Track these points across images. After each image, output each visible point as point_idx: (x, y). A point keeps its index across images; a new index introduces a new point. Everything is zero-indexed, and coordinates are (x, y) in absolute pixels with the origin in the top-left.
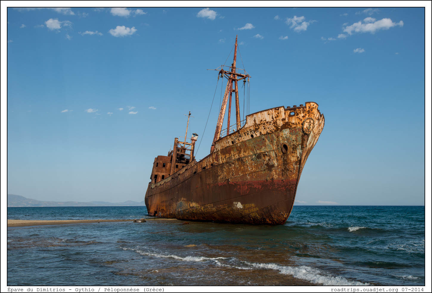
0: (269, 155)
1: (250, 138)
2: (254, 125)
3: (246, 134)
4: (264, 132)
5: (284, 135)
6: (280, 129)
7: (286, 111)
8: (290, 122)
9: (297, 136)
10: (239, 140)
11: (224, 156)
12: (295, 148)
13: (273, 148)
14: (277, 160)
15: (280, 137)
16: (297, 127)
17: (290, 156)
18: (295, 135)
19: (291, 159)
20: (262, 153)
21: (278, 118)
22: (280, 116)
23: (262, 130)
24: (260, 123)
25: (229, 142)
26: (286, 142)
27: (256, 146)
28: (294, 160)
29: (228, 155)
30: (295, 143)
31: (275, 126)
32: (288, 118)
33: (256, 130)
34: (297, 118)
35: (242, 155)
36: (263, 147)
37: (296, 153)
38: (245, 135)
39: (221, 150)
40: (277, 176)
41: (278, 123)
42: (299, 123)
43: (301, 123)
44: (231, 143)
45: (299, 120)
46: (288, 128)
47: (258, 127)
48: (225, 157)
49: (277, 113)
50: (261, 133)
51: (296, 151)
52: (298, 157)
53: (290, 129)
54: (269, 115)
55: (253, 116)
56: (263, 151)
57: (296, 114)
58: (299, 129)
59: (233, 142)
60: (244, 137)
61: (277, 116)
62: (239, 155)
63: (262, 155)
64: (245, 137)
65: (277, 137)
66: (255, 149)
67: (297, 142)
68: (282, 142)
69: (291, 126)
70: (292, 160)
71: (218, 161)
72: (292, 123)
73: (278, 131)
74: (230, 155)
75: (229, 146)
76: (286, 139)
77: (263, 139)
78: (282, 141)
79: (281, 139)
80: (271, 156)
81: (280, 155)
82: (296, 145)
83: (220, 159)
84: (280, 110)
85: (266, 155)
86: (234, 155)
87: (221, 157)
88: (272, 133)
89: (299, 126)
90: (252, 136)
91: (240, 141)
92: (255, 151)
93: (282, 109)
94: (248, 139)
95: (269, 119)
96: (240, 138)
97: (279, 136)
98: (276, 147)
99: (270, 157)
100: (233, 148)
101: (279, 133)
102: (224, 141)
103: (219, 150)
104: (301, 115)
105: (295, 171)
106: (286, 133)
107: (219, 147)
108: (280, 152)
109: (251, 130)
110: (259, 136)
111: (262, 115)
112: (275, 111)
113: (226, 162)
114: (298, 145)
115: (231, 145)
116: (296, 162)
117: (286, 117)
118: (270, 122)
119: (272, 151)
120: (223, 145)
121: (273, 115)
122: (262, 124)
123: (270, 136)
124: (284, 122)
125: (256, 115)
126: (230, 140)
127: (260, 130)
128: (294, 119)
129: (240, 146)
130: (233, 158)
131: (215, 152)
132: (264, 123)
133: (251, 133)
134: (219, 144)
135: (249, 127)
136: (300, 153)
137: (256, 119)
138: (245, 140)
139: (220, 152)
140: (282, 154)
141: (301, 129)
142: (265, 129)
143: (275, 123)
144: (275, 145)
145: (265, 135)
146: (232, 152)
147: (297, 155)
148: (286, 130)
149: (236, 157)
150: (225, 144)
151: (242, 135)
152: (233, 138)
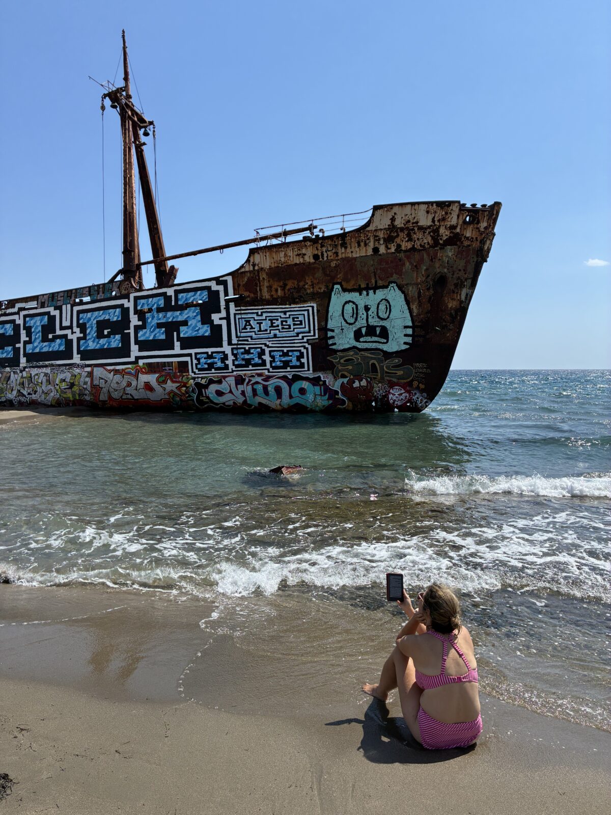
1: (370, 252)
2: (387, 227)
3: (362, 244)
4: (406, 245)
5: (444, 258)
6: (441, 244)
7: (462, 212)
8: (463, 235)
9: (467, 262)
10: (336, 254)
11: (281, 283)
12: (459, 285)
13: (417, 279)
15: (437, 261)
16: (472, 245)
17: (446, 299)
18: (465, 261)
19: (448, 304)
21: (443, 224)
22: (449, 220)
23: (404, 243)
24: (403, 225)
25: (305, 254)
26: (446, 270)
27: (379, 271)
28: (454, 306)
29: (293, 283)
30: (461, 274)
31: (433, 238)
32: (461, 226)
33: (389, 240)
34: (477, 228)
36: (394, 275)
37: (460, 295)
38: (359, 245)
39: (270, 268)
41: (441, 232)
42: (476, 238)
43: (479, 239)
44: (312, 257)
45: (478, 233)
46: (456, 245)
47: (395, 234)
48: (283, 287)
49: (443, 213)
50: (399, 246)
51: (460, 290)
52: (461, 302)
53: (459, 247)
54: (426, 214)
55: (392, 208)
57: (476, 222)
58: (474, 249)
59: (316, 257)
60: (353, 249)
61: (444, 218)
62: (327, 286)
64: (357, 249)
65: (432, 260)
66: (375, 278)
67: (465, 274)
68: (438, 270)
69: (462, 243)
70: (450, 306)
71: (255, 293)
72: (465, 237)
73: (437, 247)
74: (301, 284)
75: (304, 264)
76: (446, 265)
77: (400, 260)
78: (439, 268)
79: (437, 265)
80: (409, 296)
81: (427, 293)
82: (462, 278)
83: (265, 290)
84: (451, 208)
86: (312, 285)
87: (266, 284)
88: (422, 250)
89: (476, 245)
90: (376, 250)
91: (340, 256)
92: (373, 281)
93: (456, 209)
94: (364, 255)
95: (425, 221)
96: (341, 251)
97: (434, 258)
98: (424, 279)
100: (314, 269)
101: (437, 254)
102: (288, 251)
103: (262, 268)
104: (483, 225)
105: (451, 327)
106: (450, 254)
107: (265, 262)
108: (428, 289)
109: (378, 236)
110: (393, 253)
111: (413, 211)
112: (442, 208)
113: (282, 298)
114: (466, 280)
115: (309, 262)
116: (457, 310)
117: (457, 224)
118: (426, 229)
119: (414, 284)
120: (283, 259)
121: (436, 215)
122: (407, 228)
123: (417, 256)
124: (453, 233)
125: (400, 207)
126: (309, 249)
127: (398, 240)
128: (471, 229)
129: (337, 266)
130: (309, 291)
131: (247, 272)
132: (410, 229)
133: (374, 242)
134: (268, 254)
135: (376, 230)
136: (467, 295)
137: (396, 217)
138: (354, 255)
139: (267, 274)
140: (432, 292)
141: (478, 250)
142: (410, 239)
143: (435, 231)
144: (423, 275)
145: (406, 251)
146: (307, 278)
147: (460, 297)
148: (451, 249)
149: (316, 289)
150: (292, 259)
151: (351, 245)
152: (319, 248)
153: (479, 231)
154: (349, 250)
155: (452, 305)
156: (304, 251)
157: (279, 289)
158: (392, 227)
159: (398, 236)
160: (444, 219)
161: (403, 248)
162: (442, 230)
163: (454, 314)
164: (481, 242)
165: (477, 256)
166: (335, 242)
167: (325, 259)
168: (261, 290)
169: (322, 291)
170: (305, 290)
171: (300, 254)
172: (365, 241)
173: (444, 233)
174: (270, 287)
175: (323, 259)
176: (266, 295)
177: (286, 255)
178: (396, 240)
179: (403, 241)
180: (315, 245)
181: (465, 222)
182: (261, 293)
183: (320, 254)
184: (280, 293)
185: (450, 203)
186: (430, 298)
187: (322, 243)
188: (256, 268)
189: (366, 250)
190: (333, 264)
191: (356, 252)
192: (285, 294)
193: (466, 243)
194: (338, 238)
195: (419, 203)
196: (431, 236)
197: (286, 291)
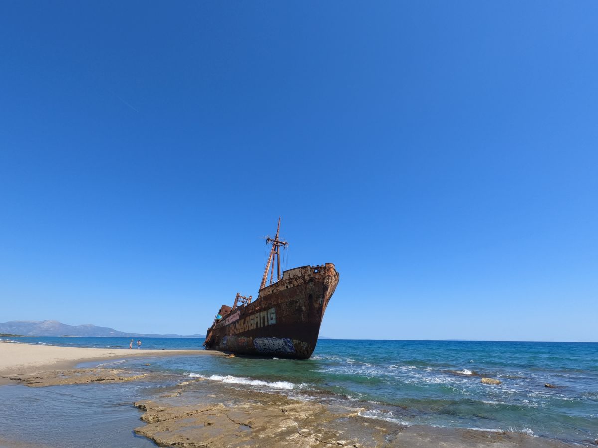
0: (299, 302)
2: (288, 278)
4: (295, 284)
5: (310, 287)
7: (312, 269)
8: (315, 278)
11: (266, 302)
12: (318, 298)
13: (302, 296)
14: (305, 307)
16: (320, 281)
17: (314, 304)
18: (318, 288)
19: (315, 306)
22: (308, 273)
24: (293, 277)
25: (269, 291)
26: (311, 292)
27: (290, 295)
29: (269, 302)
30: (318, 293)
31: (304, 280)
33: (290, 283)
34: (320, 274)
35: (279, 301)
36: (295, 296)
39: (265, 296)
40: (305, 319)
42: (321, 278)
45: (321, 276)
47: (291, 281)
49: (305, 271)
50: (293, 285)
51: (318, 300)
52: (320, 305)
53: (314, 283)
54: (299, 272)
55: (288, 272)
56: (295, 299)
57: (320, 272)
58: (321, 283)
59: (272, 291)
62: (276, 301)
63: (294, 302)
67: (320, 293)
68: (309, 292)
69: (315, 281)
71: (261, 306)
73: (306, 283)
76: (311, 290)
77: (295, 290)
79: (308, 290)
85: (297, 302)
86: (273, 302)
87: (263, 302)
88: (301, 285)
90: (287, 287)
91: (278, 291)
92: (289, 298)
93: (309, 268)
95: (299, 274)
96: (278, 289)
97: (306, 288)
98: (305, 296)
99: (300, 304)
100: (272, 296)
101: (307, 286)
102: (266, 290)
104: (322, 273)
106: (312, 285)
107: (262, 295)
109: (286, 282)
110: (292, 287)
111: (294, 272)
112: (304, 269)
113: (267, 307)
114: (320, 295)
115: (271, 294)
116: (319, 309)
117: (312, 274)
118: (300, 277)
119: (302, 299)
121: (303, 272)
123: (300, 288)
124: (311, 277)
125: (290, 271)
126: (271, 289)
127: (293, 283)
128: (318, 275)
130: (272, 304)
131: (259, 299)
132: (295, 278)
133: (286, 284)
134: (263, 292)
135: (285, 280)
136: (322, 301)
137: (290, 274)
138: (282, 290)
139: (263, 299)
140: (308, 301)
142: (296, 282)
143: (304, 278)
145: (296, 286)
146: (271, 299)
147: (319, 302)
150: (267, 293)
151: (280, 286)
154: (280, 288)
155: (317, 306)
158: (290, 278)
160: (306, 273)
162: (306, 277)
164: (323, 279)
165: (323, 285)
166: (275, 286)
169: (276, 303)
172: (283, 285)
173: (307, 278)
174: (264, 304)
175: (274, 292)
176: (263, 306)
181: (314, 273)
184: (266, 305)
185: (306, 267)
186: (308, 304)
187: (273, 287)
188: (261, 297)
189: (285, 288)
190: (277, 293)
191: (283, 288)
193: (317, 280)
195: (296, 268)
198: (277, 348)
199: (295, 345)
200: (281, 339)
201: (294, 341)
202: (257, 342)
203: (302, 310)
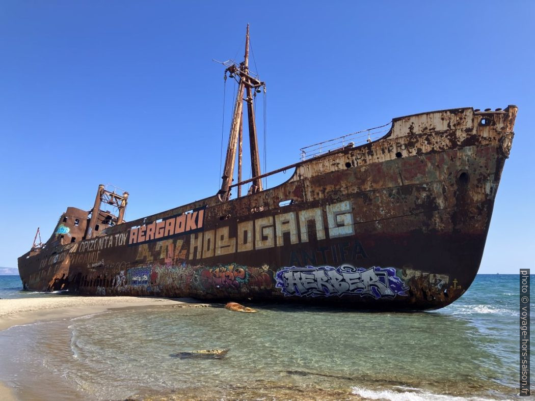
0: (429, 189)
1: (394, 157)
2: (407, 135)
3: (386, 151)
4: (426, 148)
5: (464, 157)
6: (459, 145)
7: (476, 116)
8: (480, 136)
9: (488, 159)
10: (365, 161)
11: (322, 188)
12: (483, 179)
13: (440, 177)
14: (446, 199)
15: (457, 159)
16: (491, 144)
17: (471, 193)
18: (485, 158)
19: (473, 197)
20: (414, 185)
21: (459, 128)
22: (464, 124)
23: (424, 147)
24: (421, 132)
25: (339, 164)
26: (467, 168)
27: (404, 172)
28: (479, 199)
29: (331, 188)
30: (483, 170)
31: (450, 140)
32: (477, 128)
33: (409, 145)
34: (493, 129)
35: (368, 187)
36: (418, 175)
37: (485, 189)
38: (384, 152)
39: (313, 177)
40: (443, 225)
41: (457, 135)
42: (494, 138)
43: (497, 138)
44: (344, 165)
45: (495, 133)
46: (475, 145)
47: (415, 140)
48: (323, 191)
49: (458, 119)
50: (419, 150)
51: (483, 185)
52: (487, 195)
53: (478, 147)
54: (441, 121)
55: (409, 119)
56: (418, 182)
57: (491, 124)
58: (493, 147)
59: (348, 165)
60: (378, 156)
61: (458, 122)
62: (359, 188)
63: (414, 189)
64: (383, 156)
65: (452, 160)
66: (401, 178)
67: (487, 169)
68: (459, 168)
69: (480, 142)
70: (475, 200)
71: (302, 197)
72: (482, 137)
73: (455, 148)
74: (338, 187)
75: (338, 171)
76: (467, 163)
77: (422, 162)
78: (460, 166)
79: (458, 163)
80: (434, 192)
81: (452, 189)
82: (485, 174)
83: (309, 194)
84: (464, 113)
85: (424, 189)
86: (347, 187)
87: (310, 189)
88: (441, 152)
89: (495, 144)
90: (399, 155)
91: (368, 163)
92: (399, 181)
93: (469, 114)
94: (389, 159)
95: (441, 126)
96: (368, 158)
97: (454, 158)
98: (447, 176)
99: (431, 193)
100: (347, 175)
101: (456, 154)
102: (325, 162)
103: (306, 178)
104: (500, 126)
105: (479, 218)
106: (469, 153)
107: (307, 172)
108: (452, 185)
109: (399, 143)
110: (414, 156)
111: (429, 119)
112: (456, 115)
113: (322, 200)
114: (489, 175)
115: (343, 170)
116: (483, 203)
117: (473, 127)
118: (443, 133)
119: (437, 182)
120: (322, 169)
121: (451, 121)
122: (425, 134)
123: (437, 157)
124: (469, 135)
125: (417, 118)
126: (342, 159)
127: (418, 145)
128: (487, 130)
129: (366, 171)
130: (344, 193)
131: (295, 181)
132: (428, 134)
133: (397, 149)
134: (310, 166)
135: (397, 139)
136: (491, 188)
137: (413, 125)
138: (380, 161)
139: (310, 182)
140: (456, 187)
141: (497, 148)
142: (429, 143)
143: (452, 136)
144: (445, 173)
145: (427, 154)
146: (342, 182)
147: (485, 191)
148: (470, 149)
149: (350, 190)
150: (328, 168)
151: (376, 152)
152: (350, 157)
153: (496, 131)
154: (375, 157)
155: (477, 197)
156: (337, 161)
157: (320, 193)
158: (411, 134)
159: (417, 141)
160: (459, 124)
161: (424, 151)
162: (458, 133)
163: (480, 206)
164: (499, 141)
165: (498, 153)
166: (362, 151)
167: (356, 165)
168: (306, 195)
169: (355, 192)
170: (341, 191)
171: (335, 164)
172: (388, 149)
173: (461, 136)
174: (313, 192)
175: (354, 166)
176: (310, 198)
177: (323, 166)
178: (416, 145)
179: (422, 145)
180: (347, 156)
181: (480, 125)
182: (306, 196)
183: (351, 162)
184: (321, 196)
185: (463, 110)
186: (455, 193)
187: (352, 153)
188: (302, 178)
189: (390, 156)
190: (363, 169)
191: (385, 157)
192: (325, 197)
194: (364, 148)
195: (433, 113)
196: (448, 139)
197: (326, 194)
198: (352, 287)
199: (413, 280)
200: (367, 267)
201: (408, 272)
202: (288, 275)
203: (437, 208)
